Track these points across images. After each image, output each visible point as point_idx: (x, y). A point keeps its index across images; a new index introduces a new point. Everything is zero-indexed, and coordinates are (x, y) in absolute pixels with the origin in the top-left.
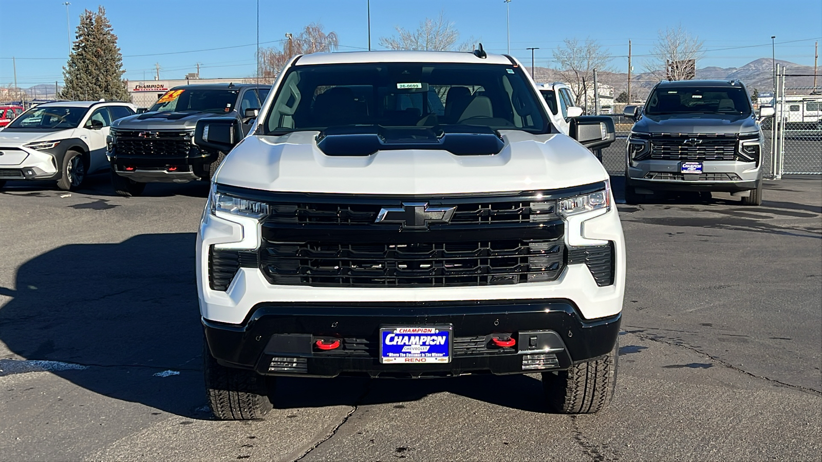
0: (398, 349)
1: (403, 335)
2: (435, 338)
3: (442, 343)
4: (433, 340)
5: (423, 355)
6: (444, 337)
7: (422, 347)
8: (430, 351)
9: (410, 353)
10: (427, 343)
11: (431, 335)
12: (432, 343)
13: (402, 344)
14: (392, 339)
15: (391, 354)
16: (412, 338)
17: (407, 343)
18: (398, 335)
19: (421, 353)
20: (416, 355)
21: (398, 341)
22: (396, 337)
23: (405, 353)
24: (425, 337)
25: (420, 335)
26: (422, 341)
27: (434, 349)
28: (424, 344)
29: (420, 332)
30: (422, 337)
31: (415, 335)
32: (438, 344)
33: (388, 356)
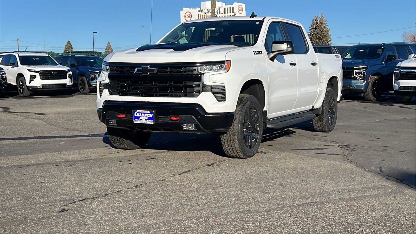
0: (138, 118)
1: (140, 113)
2: (149, 114)
3: (152, 117)
4: (149, 115)
5: (146, 120)
6: (152, 114)
7: (146, 118)
8: (148, 119)
9: (142, 119)
10: (147, 116)
11: (148, 113)
12: (149, 117)
13: (139, 116)
14: (136, 114)
15: (136, 120)
16: (142, 114)
17: (141, 116)
18: (138, 113)
19: (145, 120)
20: (144, 120)
21: (138, 115)
22: (138, 114)
23: (140, 119)
24: (146, 114)
25: (145, 113)
26: (145, 115)
27: (149, 119)
28: (146, 117)
29: (144, 112)
30: (145, 114)
31: (143, 113)
32: (150, 117)
33: (135, 120)
